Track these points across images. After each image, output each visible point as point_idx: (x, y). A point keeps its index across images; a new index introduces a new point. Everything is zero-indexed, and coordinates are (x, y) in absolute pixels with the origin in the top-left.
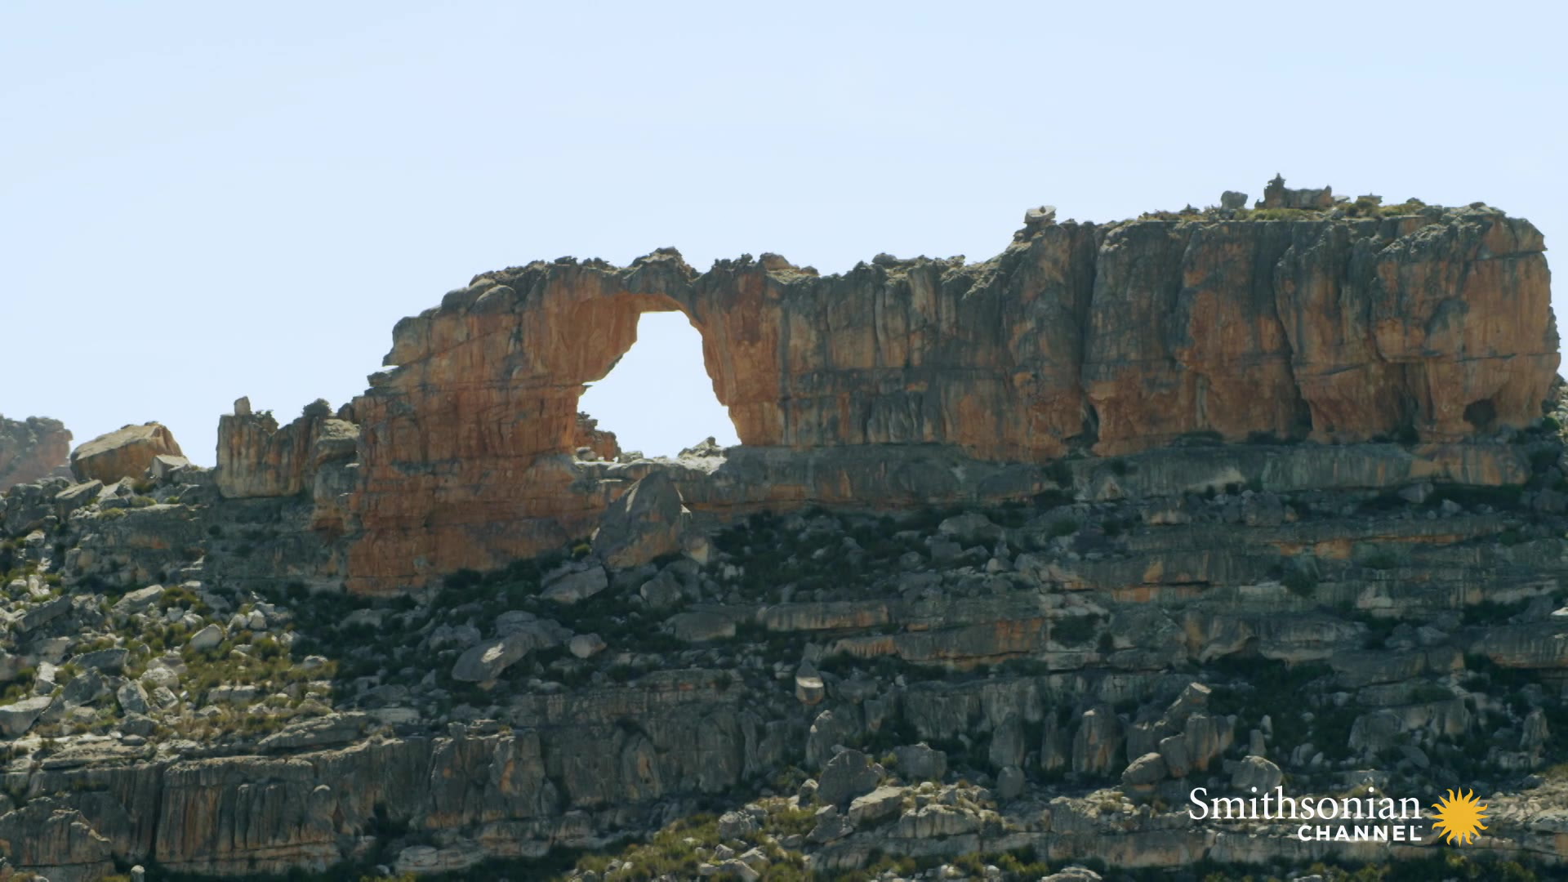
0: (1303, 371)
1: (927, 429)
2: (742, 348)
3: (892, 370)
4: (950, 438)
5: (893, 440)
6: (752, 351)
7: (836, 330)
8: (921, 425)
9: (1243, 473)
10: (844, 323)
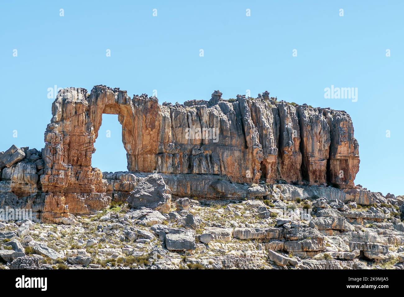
0: (313, 159)
1: (216, 169)
2: (148, 131)
3: (196, 145)
4: (224, 173)
5: (203, 172)
6: (151, 133)
7: (176, 127)
8: (213, 167)
9: (308, 194)
10: (179, 125)
